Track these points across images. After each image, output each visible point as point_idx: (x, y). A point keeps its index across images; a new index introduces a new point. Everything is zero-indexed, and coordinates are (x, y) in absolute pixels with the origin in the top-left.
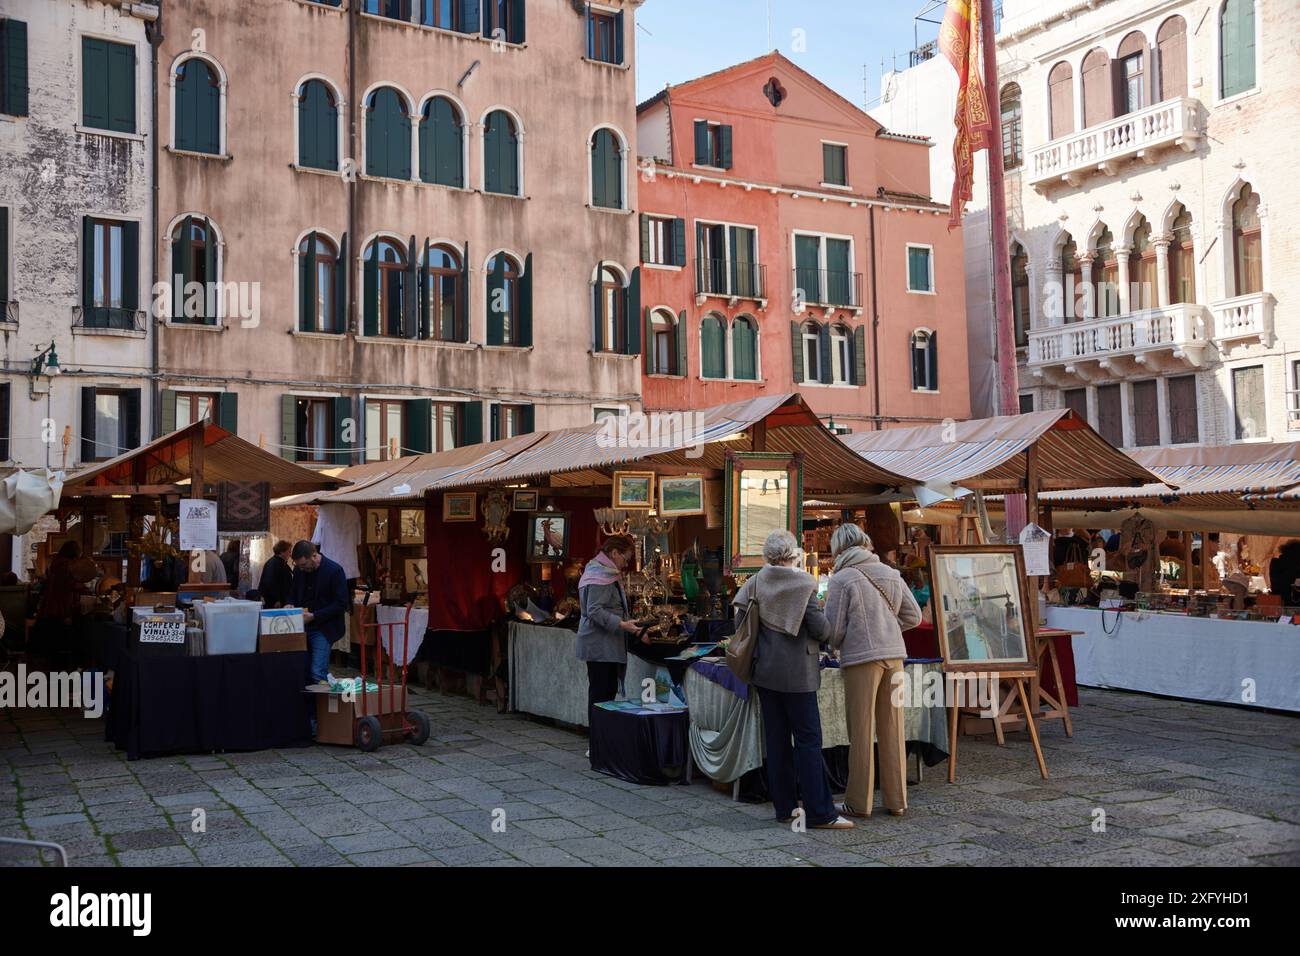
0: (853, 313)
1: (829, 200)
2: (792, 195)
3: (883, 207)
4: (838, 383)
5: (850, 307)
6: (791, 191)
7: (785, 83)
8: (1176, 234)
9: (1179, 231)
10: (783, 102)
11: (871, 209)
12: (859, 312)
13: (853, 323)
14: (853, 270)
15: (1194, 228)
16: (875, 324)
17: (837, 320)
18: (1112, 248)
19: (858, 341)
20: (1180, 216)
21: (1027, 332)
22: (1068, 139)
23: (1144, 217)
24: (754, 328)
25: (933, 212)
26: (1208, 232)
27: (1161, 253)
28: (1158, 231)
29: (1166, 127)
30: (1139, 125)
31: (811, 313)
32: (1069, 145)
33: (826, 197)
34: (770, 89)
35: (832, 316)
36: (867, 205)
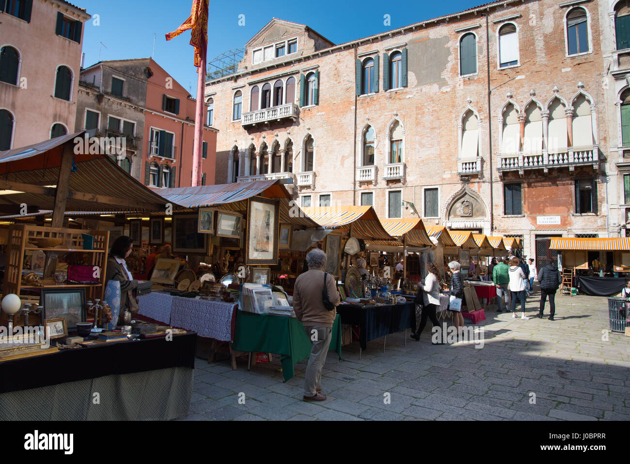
0: (172, 161)
1: (166, 118)
2: (151, 113)
3: (188, 124)
4: (164, 187)
5: (171, 159)
6: (151, 111)
7: (153, 70)
8: (288, 149)
9: (289, 148)
10: (151, 77)
11: (183, 124)
12: (175, 161)
13: (172, 165)
14: (174, 145)
15: (293, 147)
16: (180, 167)
17: (165, 163)
18: (267, 151)
19: (173, 172)
20: (289, 143)
21: (237, 177)
22: (256, 112)
23: (278, 142)
24: (131, 161)
25: (207, 129)
26: (298, 149)
27: (283, 155)
28: (282, 147)
29: (287, 112)
30: (279, 110)
31: (155, 159)
32: (256, 114)
33: (165, 116)
34: (147, 71)
35: (163, 161)
36: (181, 122)
